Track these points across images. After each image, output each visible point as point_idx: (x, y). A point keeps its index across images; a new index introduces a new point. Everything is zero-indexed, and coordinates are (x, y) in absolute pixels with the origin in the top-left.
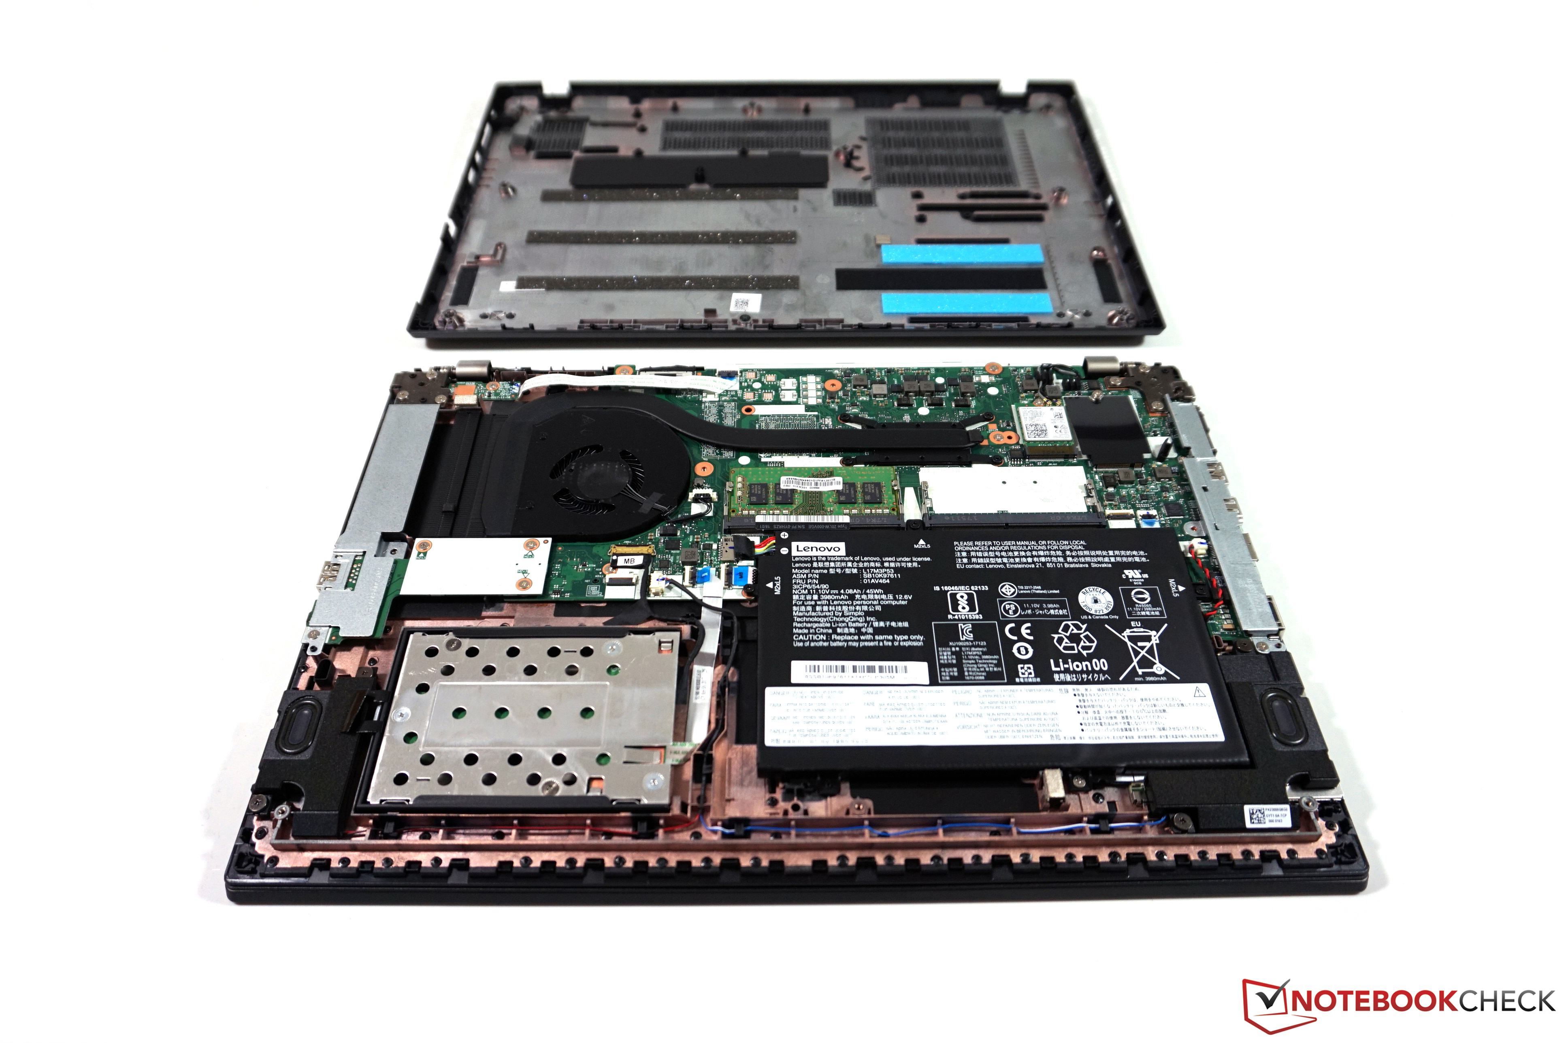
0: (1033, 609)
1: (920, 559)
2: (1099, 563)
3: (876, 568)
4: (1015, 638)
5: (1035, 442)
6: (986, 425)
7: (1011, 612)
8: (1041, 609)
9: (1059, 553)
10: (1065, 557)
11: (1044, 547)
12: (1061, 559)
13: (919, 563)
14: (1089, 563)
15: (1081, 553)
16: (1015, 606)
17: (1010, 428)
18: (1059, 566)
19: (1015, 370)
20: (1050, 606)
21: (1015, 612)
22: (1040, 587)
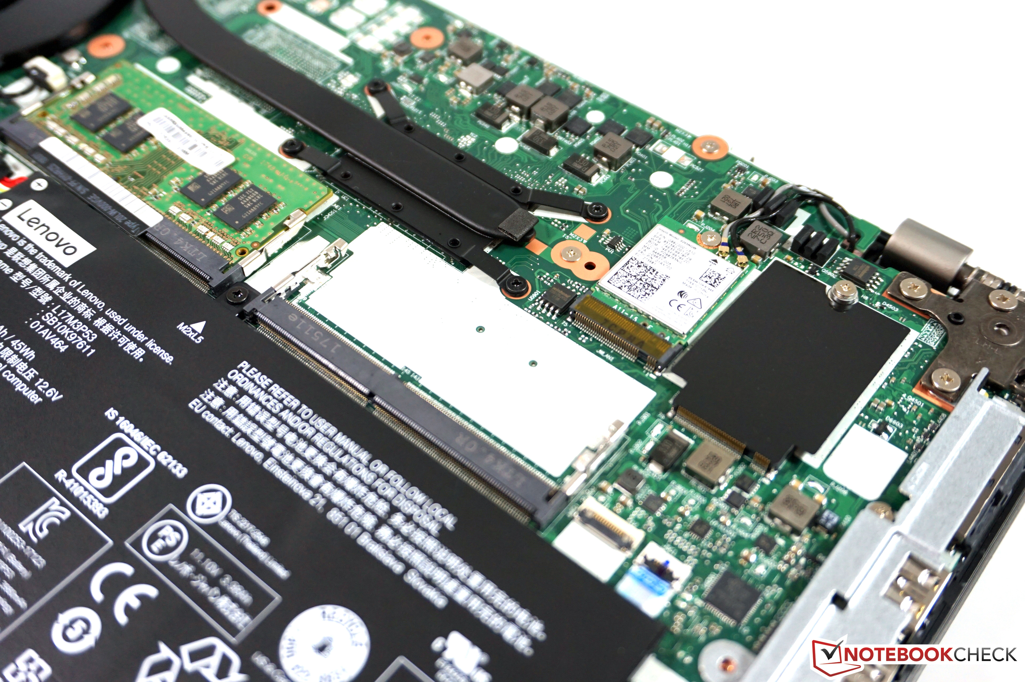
0: (199, 570)
1: (157, 350)
2: (429, 581)
3: (79, 316)
4: (98, 596)
5: (613, 296)
6: (577, 224)
7: (158, 545)
8: (213, 582)
9: (382, 508)
10: (381, 522)
11: (368, 477)
12: (369, 521)
13: (149, 354)
14: (408, 566)
15: (418, 537)
16: (179, 543)
17: (612, 252)
18: (352, 530)
19: (741, 169)
20: (236, 589)
21: (166, 550)
22: (264, 541)
